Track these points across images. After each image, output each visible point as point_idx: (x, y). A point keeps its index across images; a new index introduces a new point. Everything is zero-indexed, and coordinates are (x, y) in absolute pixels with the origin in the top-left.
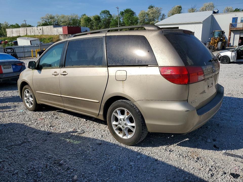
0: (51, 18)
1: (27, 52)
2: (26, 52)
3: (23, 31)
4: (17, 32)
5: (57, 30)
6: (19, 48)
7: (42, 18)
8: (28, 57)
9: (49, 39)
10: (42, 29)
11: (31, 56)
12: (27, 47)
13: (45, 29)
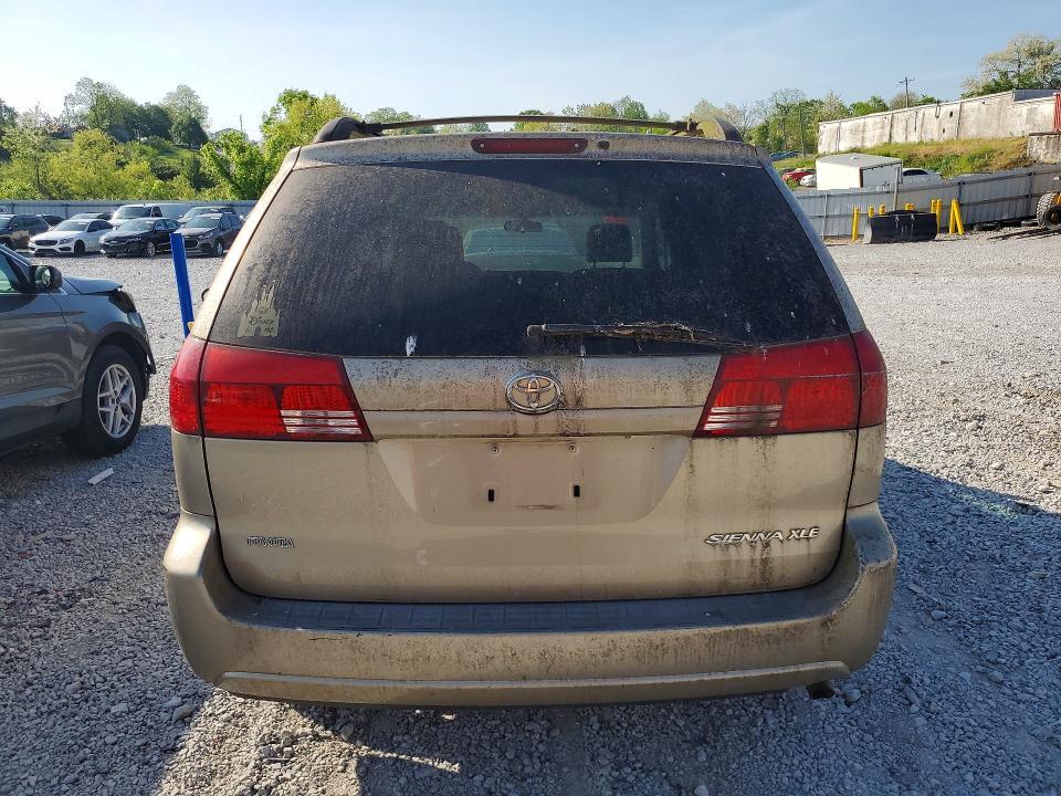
0: (1032, 55)
1: (840, 216)
2: (834, 216)
3: (879, 126)
4: (854, 132)
5: (1031, 111)
6: (813, 201)
7: (991, 60)
8: (838, 237)
9: (971, 159)
10: (956, 116)
11: (851, 236)
12: (842, 195)
13: (973, 110)
